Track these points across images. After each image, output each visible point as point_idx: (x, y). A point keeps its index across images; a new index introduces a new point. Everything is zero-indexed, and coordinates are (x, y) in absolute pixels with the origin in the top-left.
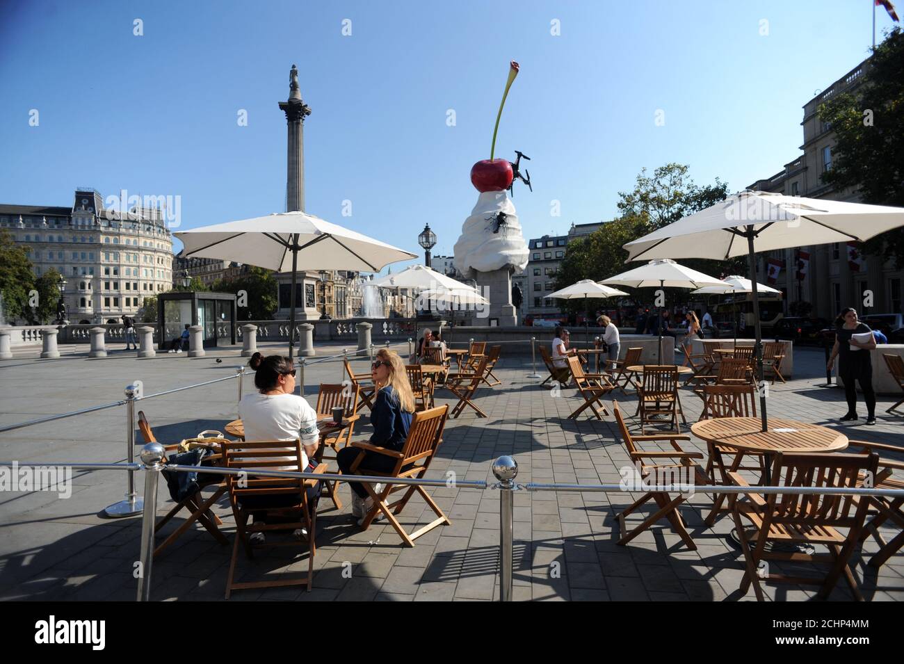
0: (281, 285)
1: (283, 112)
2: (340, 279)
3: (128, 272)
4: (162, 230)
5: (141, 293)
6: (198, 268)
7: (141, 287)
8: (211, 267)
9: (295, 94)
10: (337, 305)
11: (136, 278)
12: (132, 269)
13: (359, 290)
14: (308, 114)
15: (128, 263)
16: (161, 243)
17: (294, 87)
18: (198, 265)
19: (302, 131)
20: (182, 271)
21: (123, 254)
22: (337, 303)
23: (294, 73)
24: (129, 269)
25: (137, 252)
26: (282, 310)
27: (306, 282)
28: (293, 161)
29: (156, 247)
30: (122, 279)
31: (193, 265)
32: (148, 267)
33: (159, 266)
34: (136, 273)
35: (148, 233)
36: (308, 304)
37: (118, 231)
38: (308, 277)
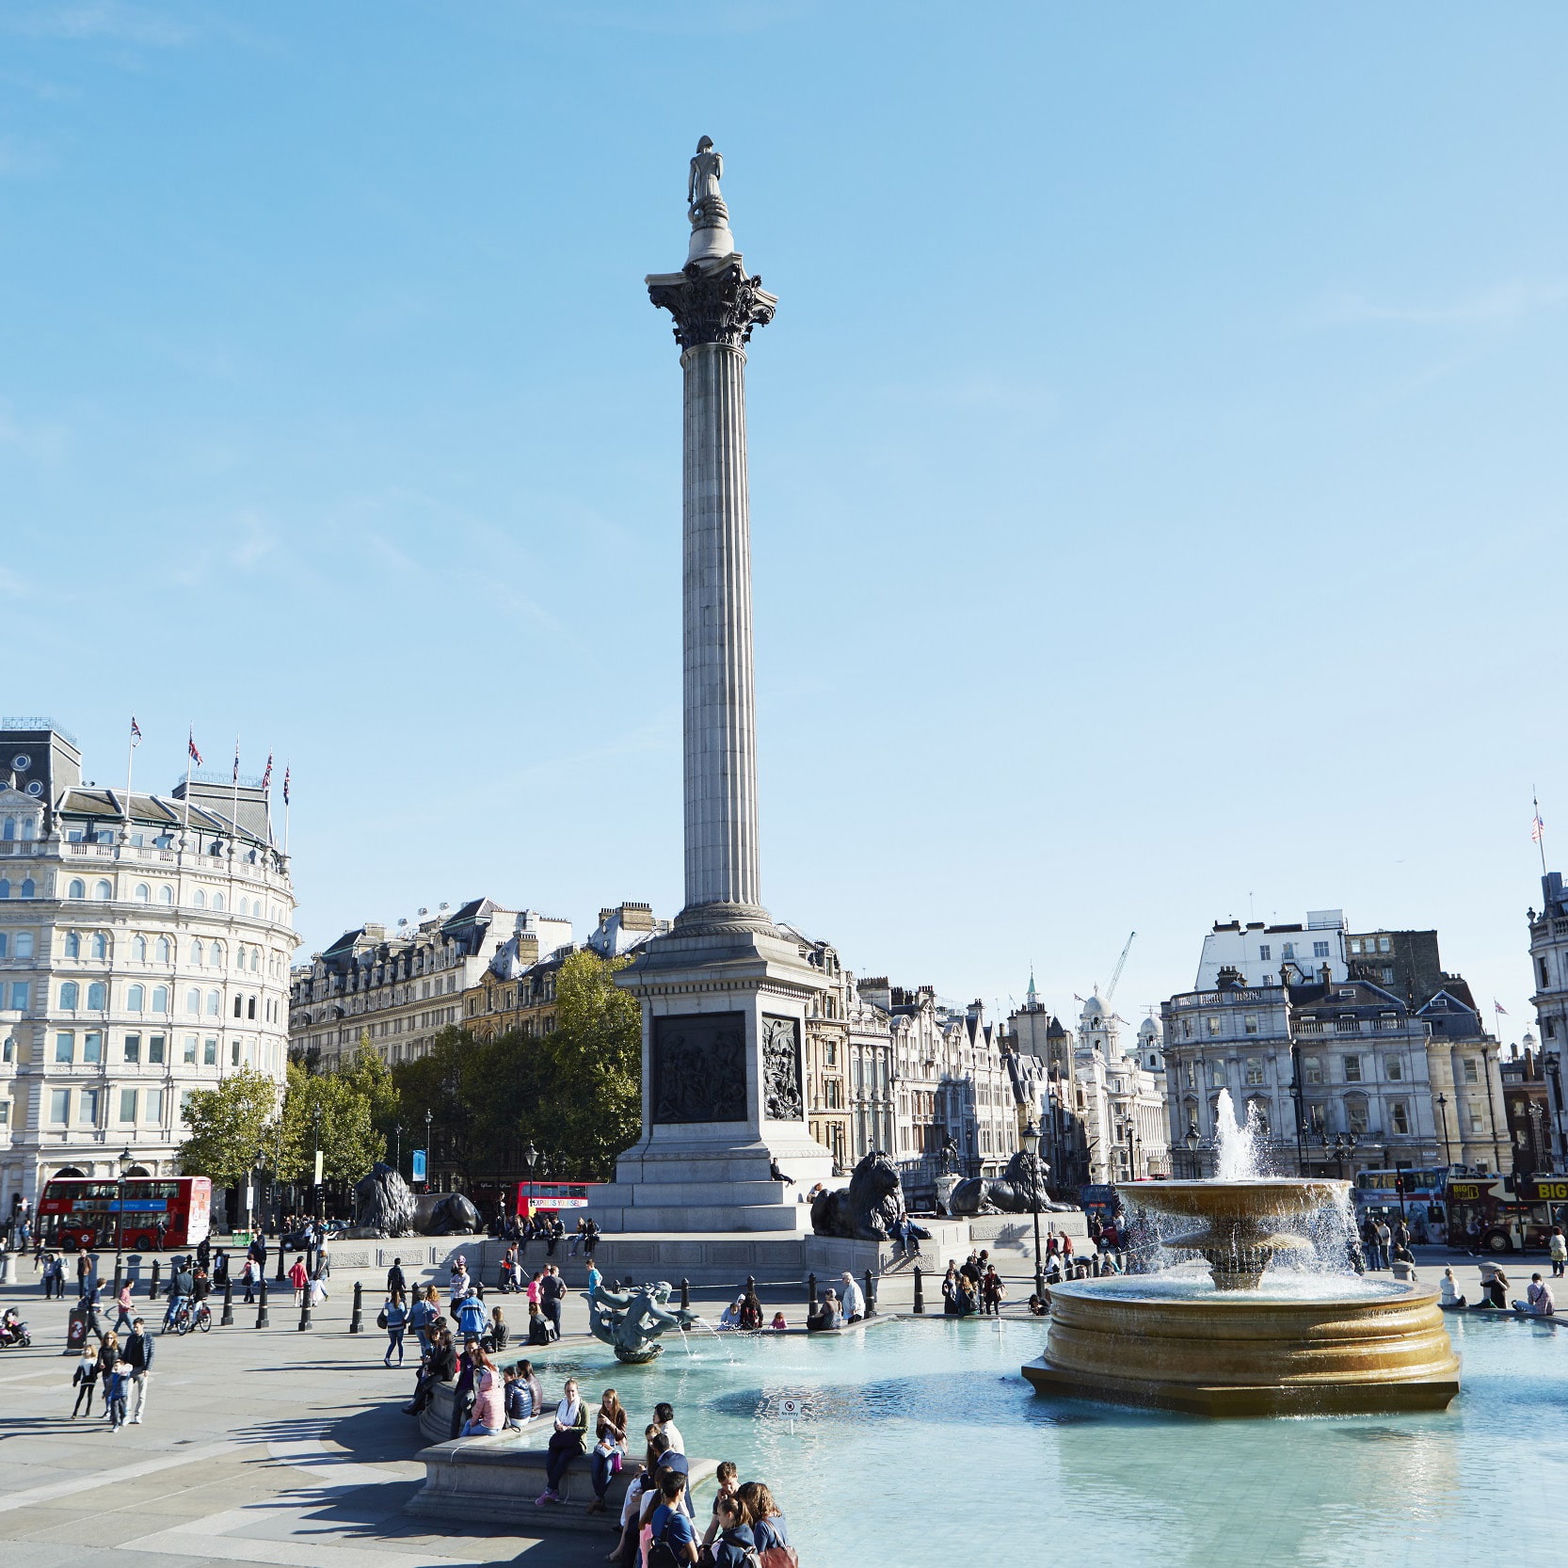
0: (657, 1021)
1: (666, 314)
2: (867, 1016)
3: (137, 999)
4: (259, 853)
5: (174, 1073)
6: (386, 990)
7: (176, 1052)
8: (426, 986)
9: (709, 240)
10: (862, 1113)
11: (160, 1017)
12: (151, 987)
13: (938, 1060)
14: (763, 319)
15: (139, 968)
16: (253, 898)
17: (705, 214)
18: (388, 979)
19: (741, 376)
20: (338, 1002)
21: (124, 935)
22: (861, 1105)
23: (705, 164)
24: (141, 988)
25: (170, 927)
26: (660, 1130)
27: (766, 1002)
28: (705, 477)
29: (235, 910)
30: (116, 1024)
31: (374, 983)
32: (203, 980)
33: (241, 977)
34: (165, 1000)
35: (210, 861)
36: (773, 1104)
37: (112, 858)
38: (774, 982)
